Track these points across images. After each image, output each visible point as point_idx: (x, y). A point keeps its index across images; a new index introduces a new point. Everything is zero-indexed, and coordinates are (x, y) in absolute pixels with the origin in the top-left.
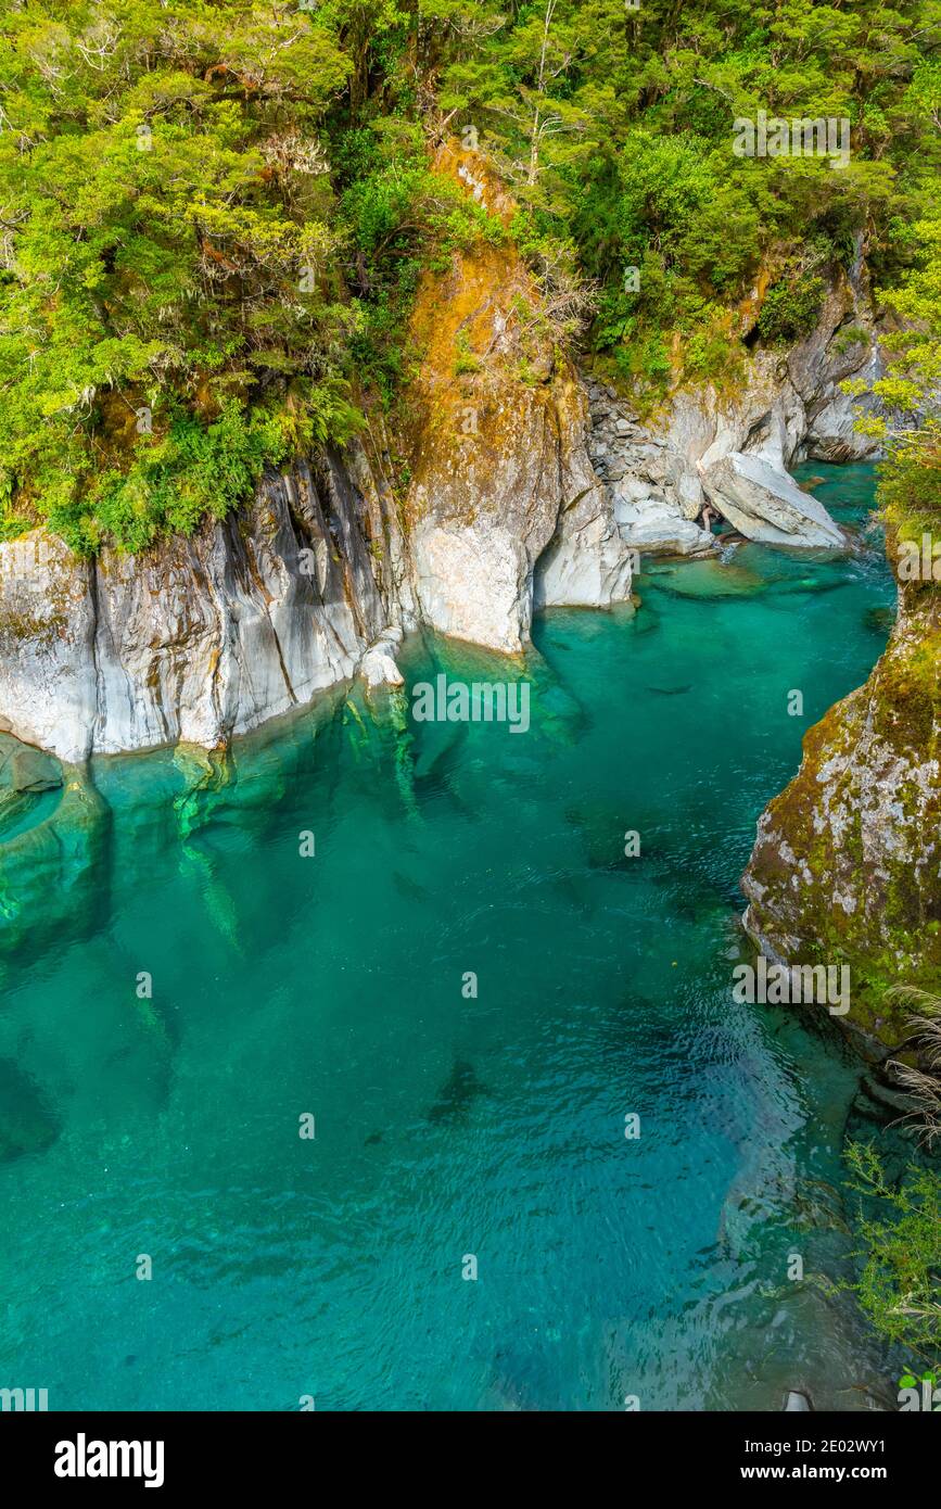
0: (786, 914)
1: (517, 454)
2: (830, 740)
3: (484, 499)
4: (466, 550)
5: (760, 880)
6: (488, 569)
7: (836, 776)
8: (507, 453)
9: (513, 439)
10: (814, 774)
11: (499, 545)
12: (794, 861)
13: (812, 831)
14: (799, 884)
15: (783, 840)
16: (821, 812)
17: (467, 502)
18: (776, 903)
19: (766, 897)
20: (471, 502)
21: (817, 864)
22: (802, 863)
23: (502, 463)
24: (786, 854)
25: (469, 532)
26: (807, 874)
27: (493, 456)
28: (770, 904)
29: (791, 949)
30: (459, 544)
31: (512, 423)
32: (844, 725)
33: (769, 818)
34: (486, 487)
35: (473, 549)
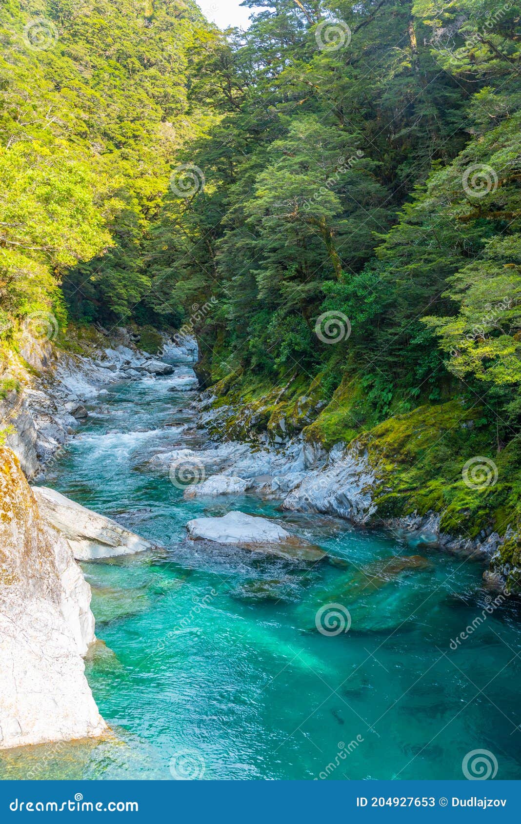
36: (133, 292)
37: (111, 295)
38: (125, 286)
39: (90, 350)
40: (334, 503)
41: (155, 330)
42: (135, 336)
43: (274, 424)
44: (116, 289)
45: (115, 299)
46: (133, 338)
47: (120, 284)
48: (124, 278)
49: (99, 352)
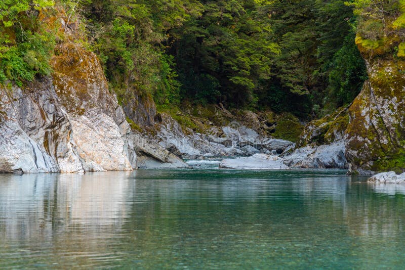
0: (366, 155)
1: (97, 81)
2: (361, 104)
3: (84, 103)
4: (84, 126)
5: (354, 150)
6: (103, 134)
7: (367, 113)
8: (91, 81)
9: (92, 74)
10: (360, 114)
11: (106, 121)
12: (363, 140)
13: (366, 129)
14: (368, 145)
15: (357, 136)
16: (366, 124)
17: (73, 105)
18: (362, 154)
19: (358, 154)
20: (76, 105)
21: (371, 138)
22: (366, 139)
23: (89, 85)
24: (360, 139)
25: (83, 117)
26: (369, 141)
27: (83, 82)
28: (360, 155)
29: (370, 166)
30: (78, 124)
31: (89, 67)
32: (363, 100)
33: (348, 135)
34: (83, 96)
35: (89, 126)
36: (257, 61)
37: (231, 63)
38: (249, 55)
39: (204, 127)
40: (336, 159)
41: (296, 119)
42: (269, 125)
43: (329, 134)
44: (236, 57)
45: (235, 68)
46: (265, 127)
47: (241, 51)
48: (247, 45)
49: (214, 129)
